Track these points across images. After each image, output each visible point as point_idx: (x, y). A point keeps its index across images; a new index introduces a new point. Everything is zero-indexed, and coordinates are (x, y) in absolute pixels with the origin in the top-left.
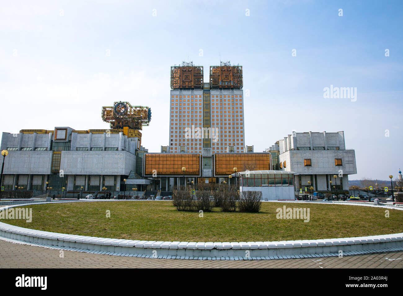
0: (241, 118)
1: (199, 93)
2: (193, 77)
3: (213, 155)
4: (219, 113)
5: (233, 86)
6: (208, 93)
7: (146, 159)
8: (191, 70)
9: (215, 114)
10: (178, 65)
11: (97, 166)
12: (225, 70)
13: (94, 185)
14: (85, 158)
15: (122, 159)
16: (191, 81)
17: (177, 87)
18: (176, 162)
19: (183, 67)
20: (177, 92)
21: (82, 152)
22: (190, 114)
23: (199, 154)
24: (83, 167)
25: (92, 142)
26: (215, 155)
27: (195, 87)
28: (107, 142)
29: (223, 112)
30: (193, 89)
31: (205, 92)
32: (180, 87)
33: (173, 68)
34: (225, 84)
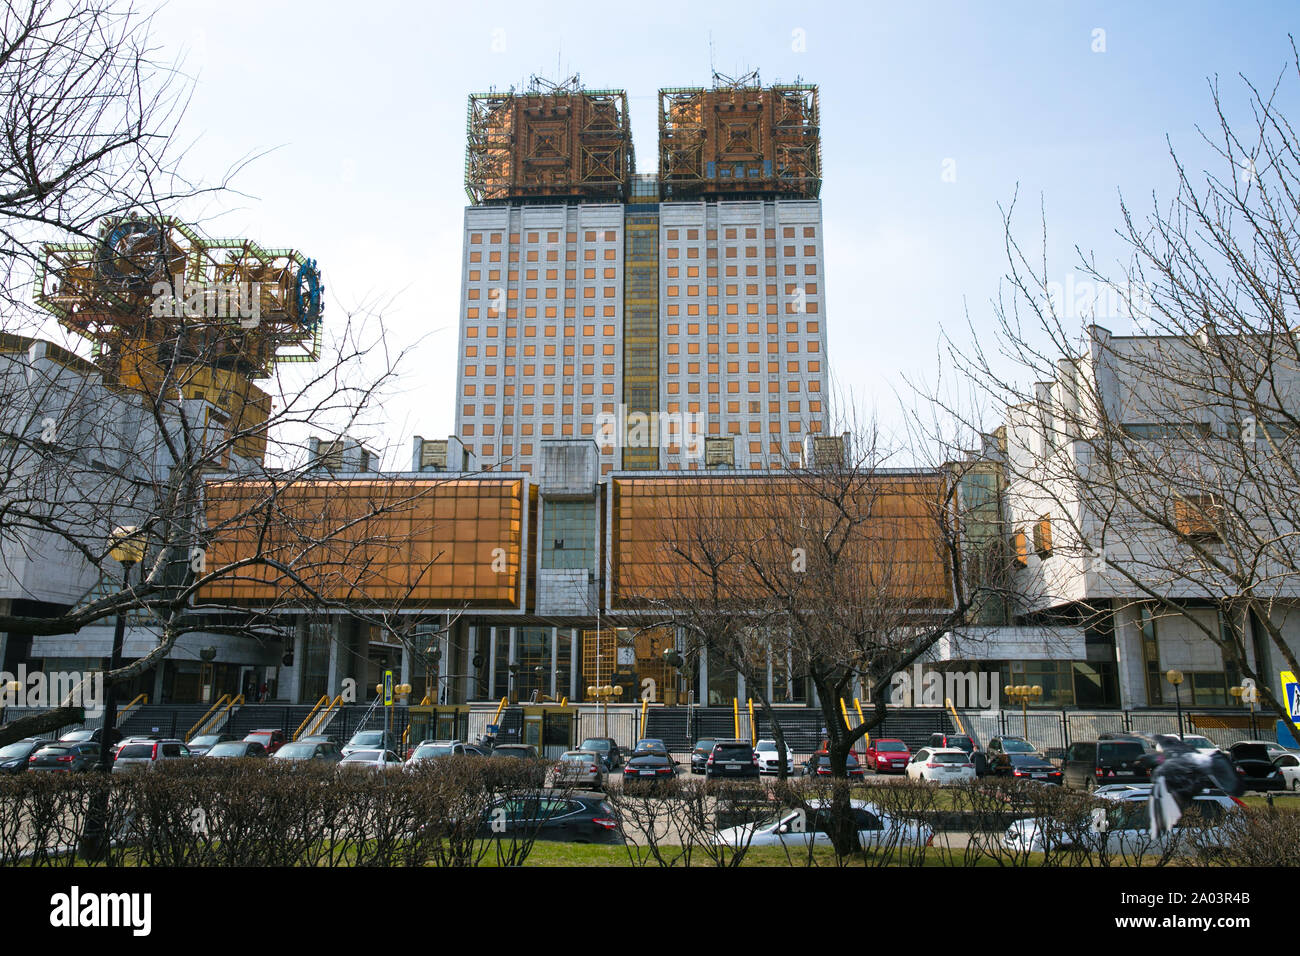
0: (813, 337)
1: (607, 218)
2: (577, 143)
3: (604, 487)
4: (703, 314)
5: (774, 182)
6: (648, 221)
8: (569, 112)
9: (683, 320)
10: (503, 89)
12: (732, 107)
16: (569, 163)
17: (499, 195)
19: (531, 99)
20: (500, 218)
22: (559, 323)
23: (521, 480)
27: (584, 188)
29: (723, 311)
30: (574, 201)
31: (635, 215)
32: (512, 189)
33: (481, 103)
34: (732, 175)
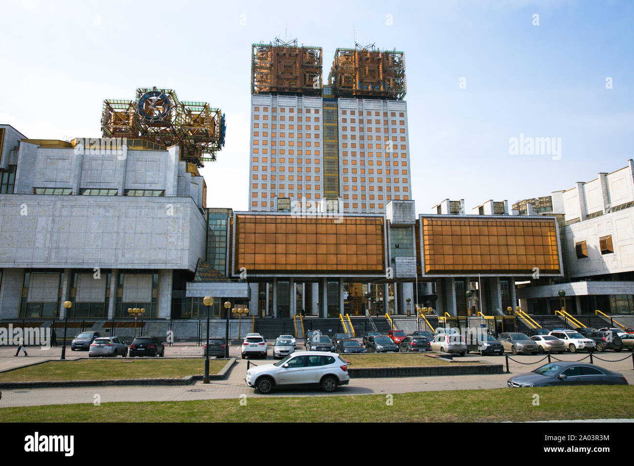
1: (314, 103)
2: (300, 70)
3: (417, 221)
4: (358, 148)
5: (386, 92)
6: (333, 106)
7: (237, 229)
8: (297, 55)
9: (349, 150)
10: (267, 43)
11: (100, 242)
12: (368, 59)
13: (87, 300)
14: (61, 216)
15: (181, 220)
16: (297, 78)
17: (264, 90)
18: (323, 239)
19: (280, 48)
20: (267, 100)
21: (53, 198)
22: (295, 148)
24: (54, 245)
25: (84, 172)
26: (424, 221)
27: (304, 89)
28: (130, 175)
29: (366, 147)
30: (300, 95)
31: (327, 102)
32: (271, 88)
33: (257, 49)
34: (367, 88)
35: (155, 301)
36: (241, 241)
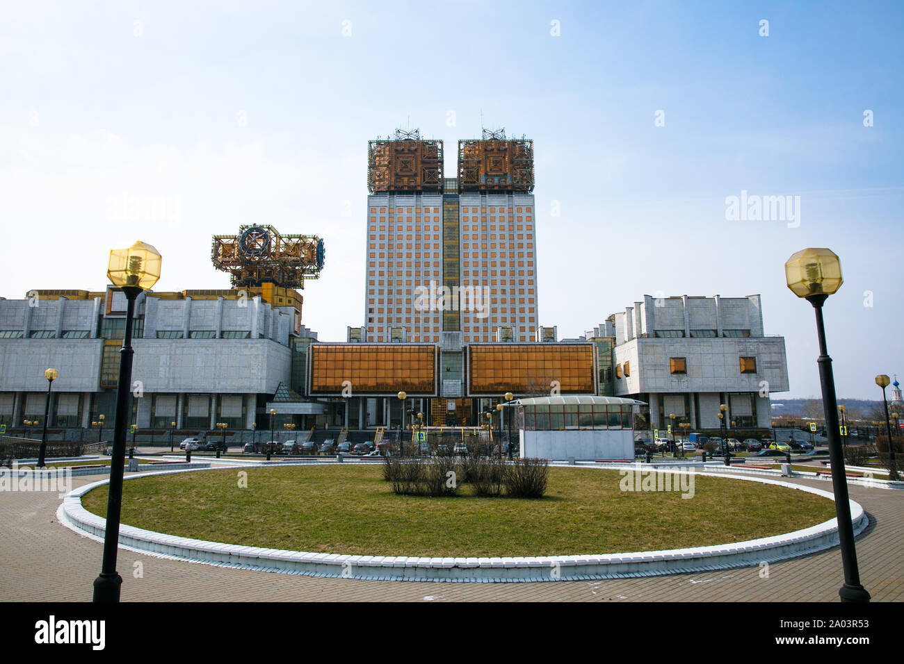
0: (530, 259)
1: (433, 202)
2: (420, 166)
3: (465, 348)
4: (480, 248)
5: (513, 186)
6: (454, 203)
7: (313, 357)
8: (416, 150)
9: (471, 251)
10: (384, 138)
11: (203, 373)
12: (492, 150)
13: (196, 415)
14: (176, 354)
15: (260, 357)
16: (416, 175)
17: (383, 189)
18: (381, 365)
19: (398, 143)
20: (384, 201)
21: (170, 341)
22: (413, 251)
23: (434, 346)
24: (172, 376)
25: (191, 318)
26: (471, 349)
27: (423, 187)
28: (225, 319)
29: (489, 247)
30: (419, 193)
31: (449, 199)
32: (389, 187)
33: (373, 146)
34: (493, 182)
35: (244, 416)
36: (316, 367)
